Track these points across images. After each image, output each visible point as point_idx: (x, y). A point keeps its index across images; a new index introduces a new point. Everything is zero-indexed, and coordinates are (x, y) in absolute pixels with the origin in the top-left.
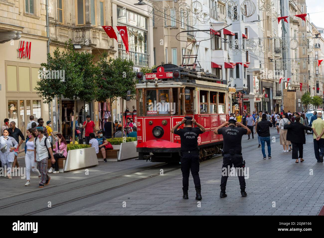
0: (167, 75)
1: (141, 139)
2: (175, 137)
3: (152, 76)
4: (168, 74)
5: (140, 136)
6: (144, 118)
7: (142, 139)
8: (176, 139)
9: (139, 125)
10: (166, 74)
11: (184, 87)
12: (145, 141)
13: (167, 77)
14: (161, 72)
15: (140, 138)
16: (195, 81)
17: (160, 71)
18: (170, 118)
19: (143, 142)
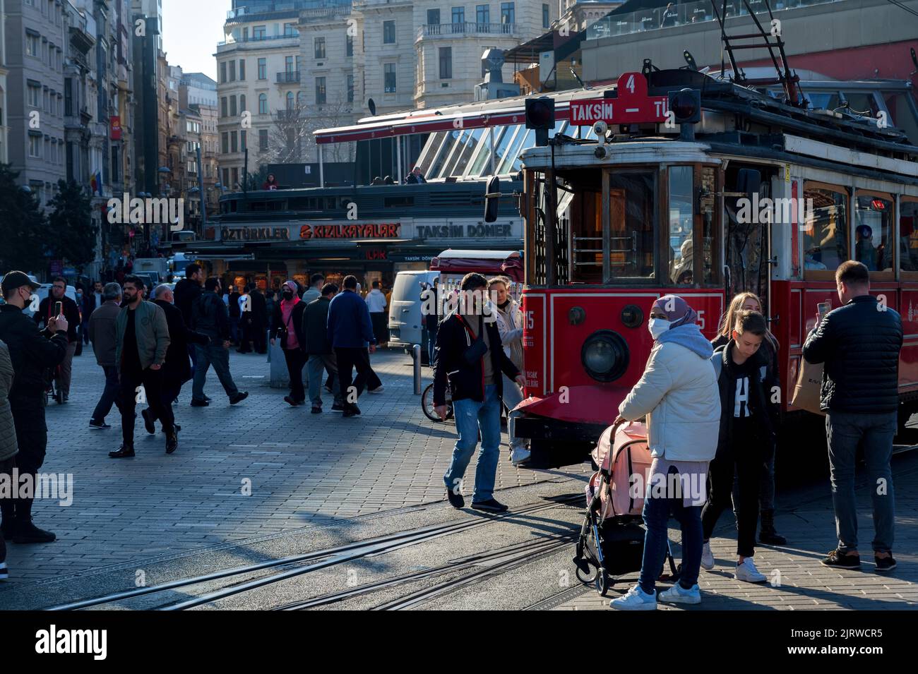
0: (658, 107)
1: (536, 385)
3: (595, 110)
4: (661, 106)
5: (531, 370)
6: (548, 293)
7: (541, 384)
10: (656, 103)
11: (721, 165)
13: (658, 115)
14: (632, 91)
15: (530, 379)
16: (782, 141)
17: (630, 89)
19: (545, 395)
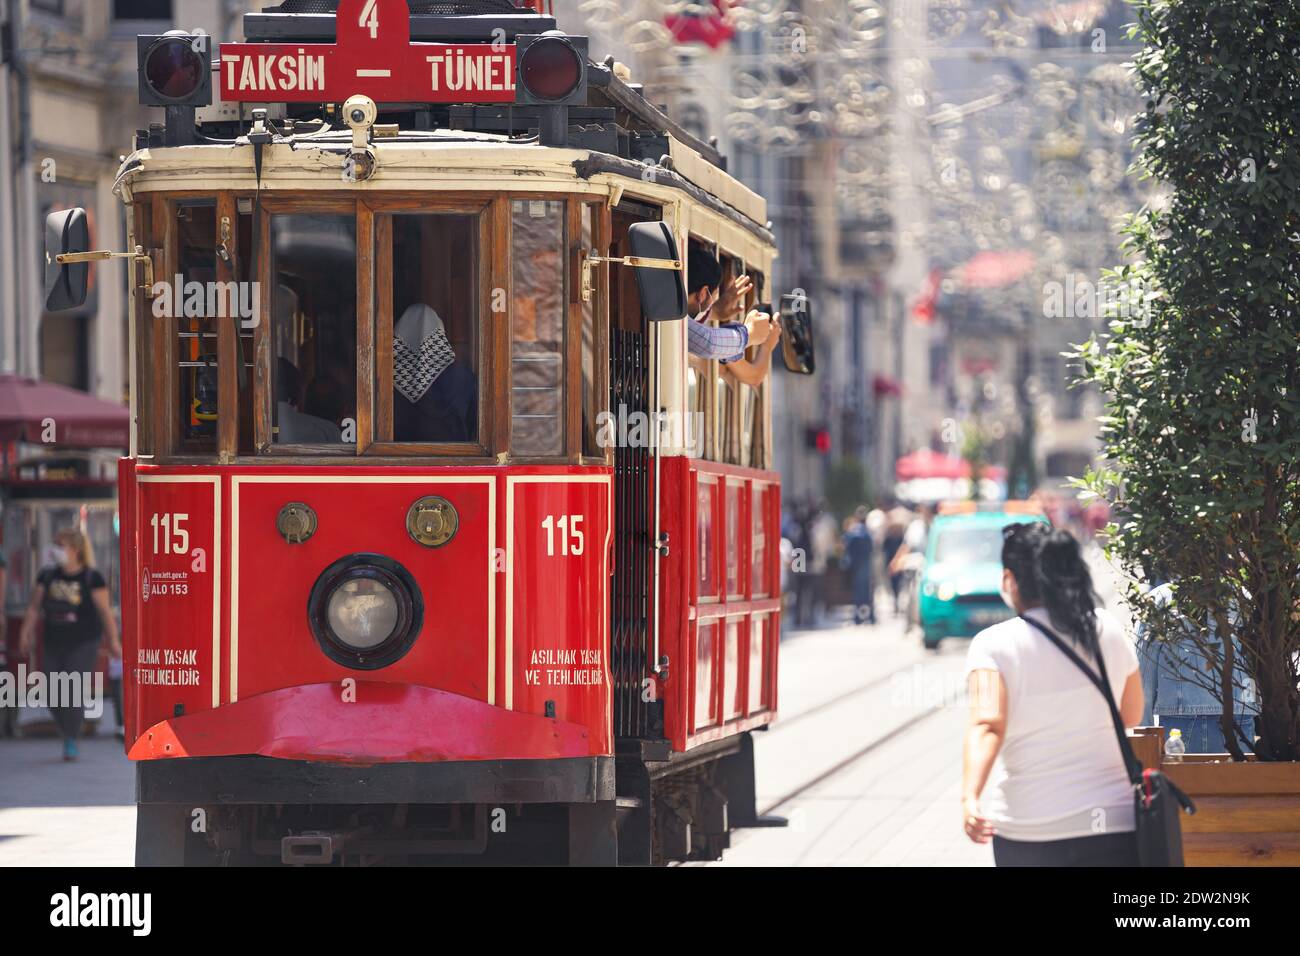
0: (435, 68)
1: (193, 678)
2: (534, 660)
3: (283, 71)
4: (442, 66)
5: (180, 646)
6: (226, 473)
7: (206, 676)
8: (543, 677)
9: (179, 540)
10: (431, 60)
12: (234, 698)
13: (435, 87)
14: (375, 35)
15: (176, 668)
16: (667, 148)
17: (368, 30)
18: (491, 480)
19: (216, 702)
